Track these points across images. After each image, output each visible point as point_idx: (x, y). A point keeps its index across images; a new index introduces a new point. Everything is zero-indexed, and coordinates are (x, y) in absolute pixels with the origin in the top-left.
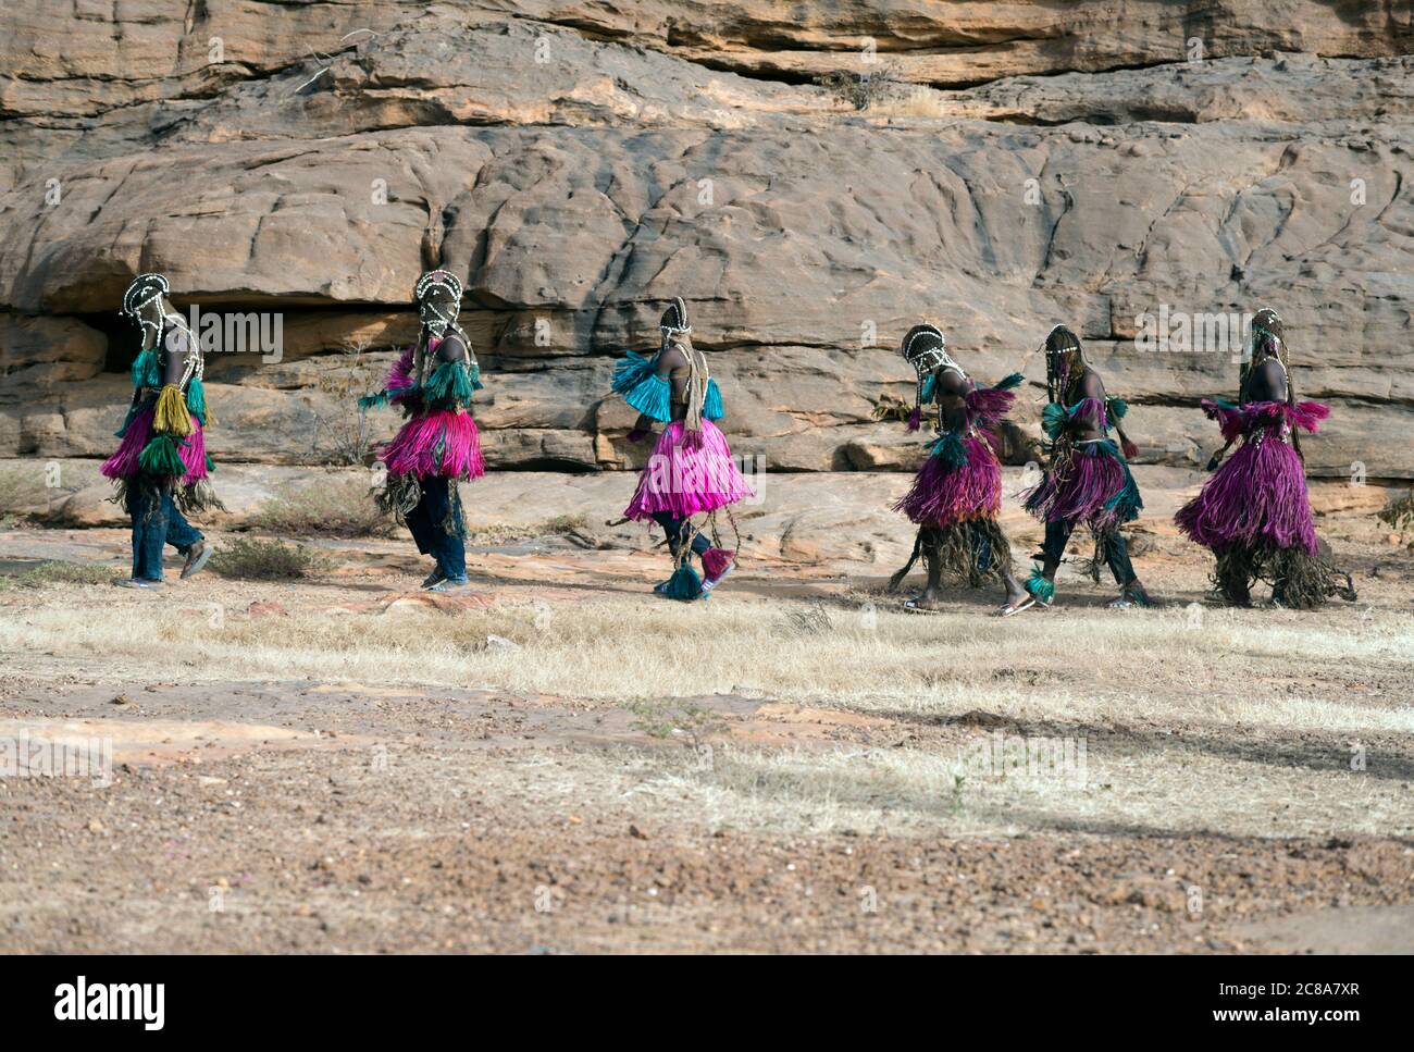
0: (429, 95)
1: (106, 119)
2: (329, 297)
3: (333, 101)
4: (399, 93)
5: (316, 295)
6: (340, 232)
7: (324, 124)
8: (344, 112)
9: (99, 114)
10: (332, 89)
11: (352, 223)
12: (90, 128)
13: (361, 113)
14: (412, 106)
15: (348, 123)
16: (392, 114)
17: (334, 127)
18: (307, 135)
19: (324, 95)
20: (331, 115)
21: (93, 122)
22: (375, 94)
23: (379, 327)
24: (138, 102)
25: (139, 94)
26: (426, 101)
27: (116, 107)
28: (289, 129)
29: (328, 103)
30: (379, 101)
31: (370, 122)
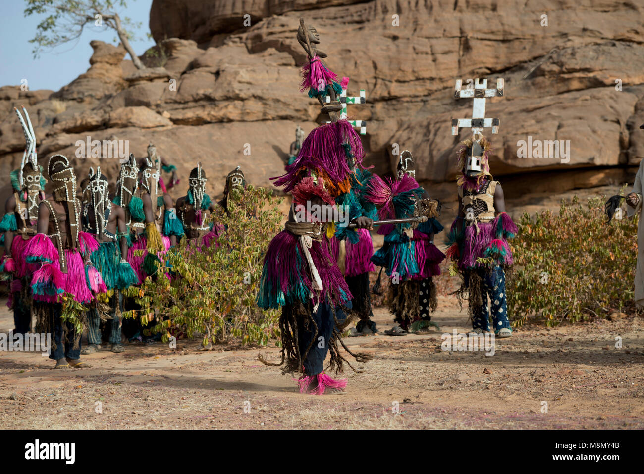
0: (591, 75)
1: (433, 96)
2: (594, 164)
3: (546, 81)
4: (577, 75)
5: (588, 164)
6: (591, 136)
7: (542, 91)
8: (552, 85)
9: (429, 94)
10: (544, 75)
11: (594, 132)
12: (427, 101)
13: (559, 85)
14: (584, 80)
15: (554, 90)
16: (575, 85)
17: (548, 92)
18: (536, 96)
19: (540, 79)
20: (545, 87)
21: (428, 98)
22: (566, 76)
23: (601, 176)
24: (445, 88)
25: (445, 85)
26: (590, 78)
27: (436, 91)
28: (527, 94)
29: (543, 82)
30: (568, 79)
31: (564, 89)
